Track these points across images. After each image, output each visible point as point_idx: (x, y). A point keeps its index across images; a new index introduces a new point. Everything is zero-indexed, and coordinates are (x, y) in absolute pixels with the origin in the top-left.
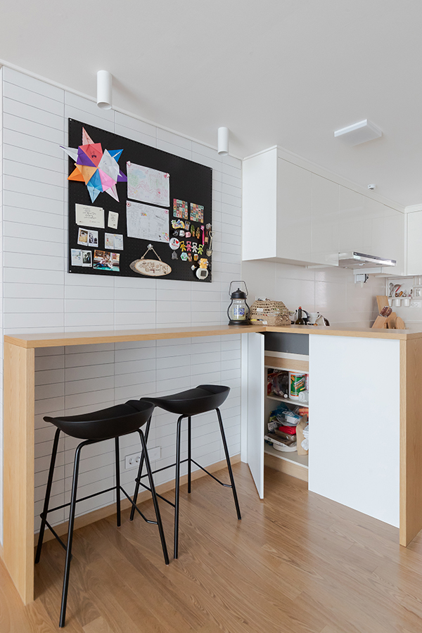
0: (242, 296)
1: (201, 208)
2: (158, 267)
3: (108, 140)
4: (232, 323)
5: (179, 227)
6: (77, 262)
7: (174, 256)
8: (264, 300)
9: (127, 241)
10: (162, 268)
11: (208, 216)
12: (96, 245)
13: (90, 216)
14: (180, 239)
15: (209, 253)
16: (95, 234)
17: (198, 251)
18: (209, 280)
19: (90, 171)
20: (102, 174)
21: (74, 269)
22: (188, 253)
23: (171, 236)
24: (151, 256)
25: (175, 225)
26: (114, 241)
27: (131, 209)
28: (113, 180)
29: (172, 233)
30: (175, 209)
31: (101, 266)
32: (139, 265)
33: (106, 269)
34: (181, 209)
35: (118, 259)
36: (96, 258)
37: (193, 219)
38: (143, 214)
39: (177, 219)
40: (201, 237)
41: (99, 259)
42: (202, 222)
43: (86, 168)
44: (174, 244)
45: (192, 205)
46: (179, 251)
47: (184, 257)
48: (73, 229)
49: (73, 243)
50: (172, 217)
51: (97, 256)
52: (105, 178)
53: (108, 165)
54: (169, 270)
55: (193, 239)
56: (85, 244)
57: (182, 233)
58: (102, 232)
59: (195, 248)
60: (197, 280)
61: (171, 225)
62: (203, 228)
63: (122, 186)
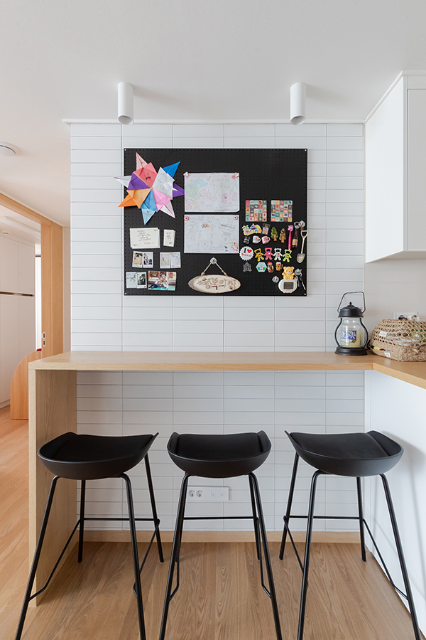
1: (289, 203)
2: (222, 282)
3: (159, 158)
4: (340, 350)
5: (253, 232)
6: (132, 284)
7: (247, 268)
8: (410, 318)
9: (186, 258)
10: (228, 282)
11: (300, 212)
12: (151, 266)
13: (146, 238)
14: (254, 246)
15: (300, 259)
16: (150, 256)
17: (282, 258)
18: (301, 291)
19: (142, 194)
20: (157, 193)
21: (129, 292)
22: (266, 262)
23: (242, 245)
24: (213, 271)
25: (247, 231)
26: (172, 260)
27: (190, 224)
28: (168, 197)
29: (244, 241)
30: (247, 213)
31: (156, 286)
32: (197, 283)
33: (162, 289)
34: (256, 211)
35: (175, 278)
36: (151, 279)
37: (275, 219)
38: (205, 226)
39: (250, 224)
40: (286, 241)
41: (155, 280)
42: (290, 220)
43: (139, 192)
44: (246, 255)
45: (273, 202)
46: (254, 262)
47: (261, 267)
48: (129, 252)
49: (128, 267)
50: (243, 222)
51: (152, 276)
52: (159, 196)
53: (163, 182)
54: (237, 285)
55: (273, 244)
56: (140, 266)
57: (256, 240)
58: (156, 253)
59: (277, 255)
60: (282, 294)
61: (241, 232)
62: (290, 228)
63: (178, 202)
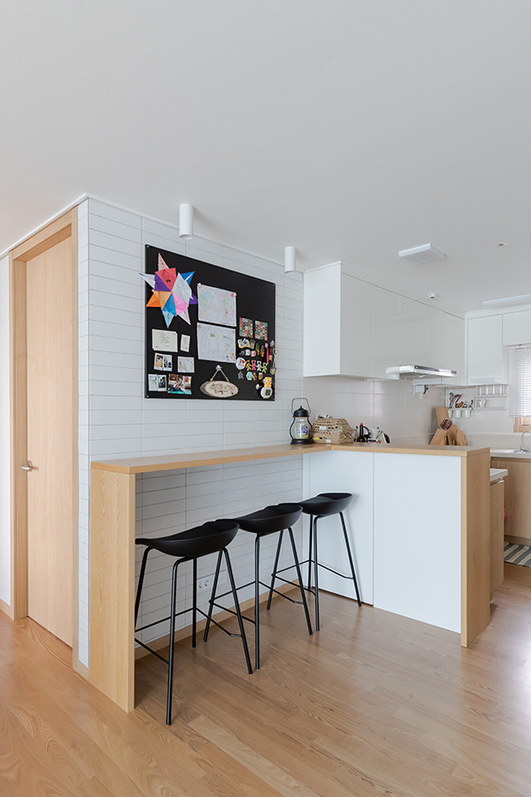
0: (305, 414)
1: (265, 325)
2: (225, 388)
3: (180, 263)
4: (294, 442)
5: (245, 346)
6: (154, 387)
7: (240, 376)
8: (325, 417)
9: (199, 364)
10: (229, 388)
11: (271, 333)
12: (170, 369)
13: (165, 341)
14: (247, 358)
15: (272, 371)
16: (169, 358)
17: (262, 369)
18: (272, 399)
19: (165, 296)
20: (176, 298)
21: (151, 395)
22: (253, 372)
23: (238, 355)
24: (220, 378)
25: (241, 345)
26: (187, 365)
27: (201, 329)
28: (186, 303)
29: (239, 352)
30: (241, 329)
31: (174, 390)
32: (209, 387)
33: (180, 392)
34: (246, 328)
35: (190, 382)
36: (171, 382)
37: (258, 337)
38: (212, 335)
39: (242, 338)
40: (265, 355)
41: (173, 383)
42: (266, 339)
43: (162, 293)
44: (240, 364)
45: (256, 322)
46: (245, 371)
47: (250, 376)
48: (150, 354)
49: (150, 369)
50: (238, 337)
51: (171, 379)
52: (178, 302)
53: (181, 288)
54: (236, 391)
55: (257, 357)
56: (161, 369)
57: (248, 353)
58: (175, 356)
59: (259, 367)
60: (262, 399)
61: (237, 344)
62: (266, 345)
63: (193, 309)
